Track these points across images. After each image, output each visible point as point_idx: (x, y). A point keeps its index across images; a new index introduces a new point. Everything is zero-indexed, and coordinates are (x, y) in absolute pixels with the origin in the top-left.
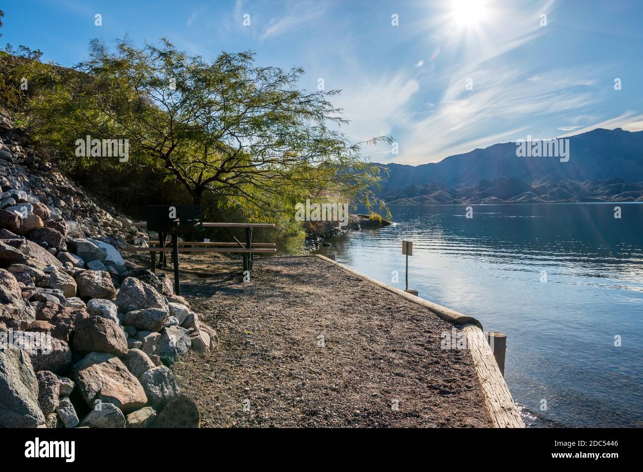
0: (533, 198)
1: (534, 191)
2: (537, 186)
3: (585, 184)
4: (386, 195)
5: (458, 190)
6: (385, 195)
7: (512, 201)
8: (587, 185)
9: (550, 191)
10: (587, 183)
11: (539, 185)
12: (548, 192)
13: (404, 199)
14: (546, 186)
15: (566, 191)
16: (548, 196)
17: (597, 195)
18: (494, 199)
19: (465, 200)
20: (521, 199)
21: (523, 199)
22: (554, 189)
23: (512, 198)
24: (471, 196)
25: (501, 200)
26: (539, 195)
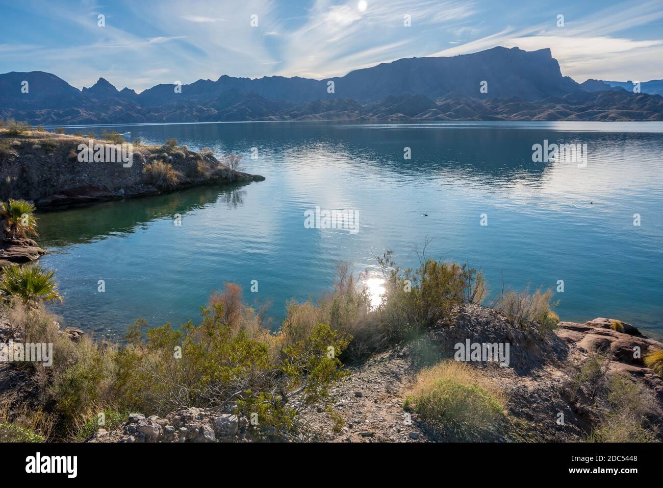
0: (439, 116)
1: (439, 108)
2: (441, 103)
3: (486, 103)
4: (292, 111)
5: (363, 106)
6: (290, 110)
7: (419, 118)
8: (488, 104)
9: (455, 108)
10: (488, 101)
11: (443, 103)
12: (452, 110)
13: (310, 115)
14: (451, 103)
15: (469, 109)
16: (452, 113)
17: (498, 113)
18: (401, 117)
19: (372, 116)
20: (427, 116)
21: (428, 117)
22: (459, 107)
23: (418, 115)
24: (377, 113)
25: (408, 117)
26: (444, 112)
